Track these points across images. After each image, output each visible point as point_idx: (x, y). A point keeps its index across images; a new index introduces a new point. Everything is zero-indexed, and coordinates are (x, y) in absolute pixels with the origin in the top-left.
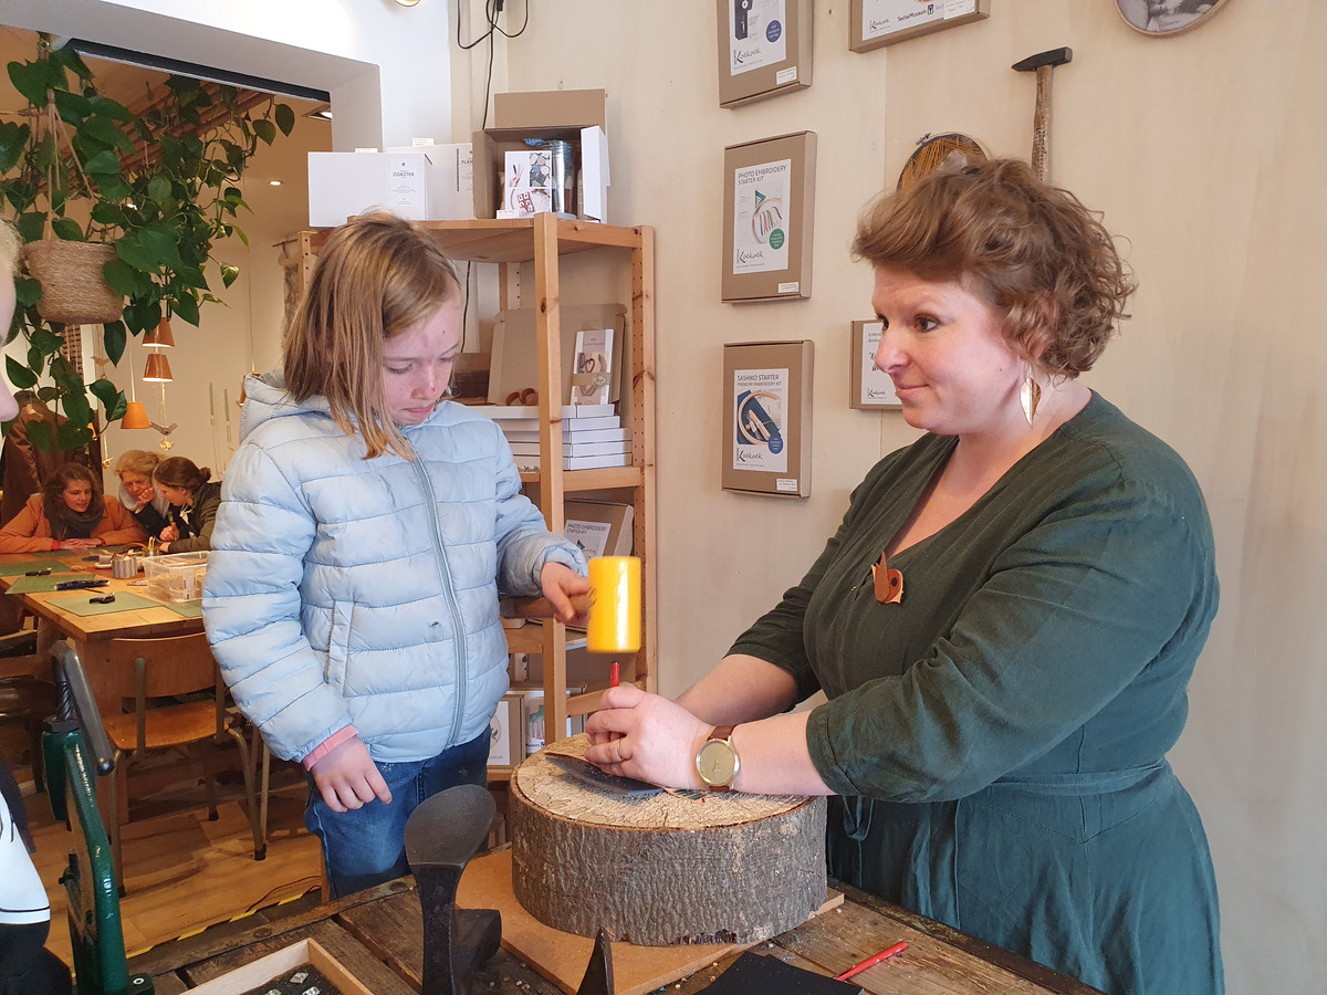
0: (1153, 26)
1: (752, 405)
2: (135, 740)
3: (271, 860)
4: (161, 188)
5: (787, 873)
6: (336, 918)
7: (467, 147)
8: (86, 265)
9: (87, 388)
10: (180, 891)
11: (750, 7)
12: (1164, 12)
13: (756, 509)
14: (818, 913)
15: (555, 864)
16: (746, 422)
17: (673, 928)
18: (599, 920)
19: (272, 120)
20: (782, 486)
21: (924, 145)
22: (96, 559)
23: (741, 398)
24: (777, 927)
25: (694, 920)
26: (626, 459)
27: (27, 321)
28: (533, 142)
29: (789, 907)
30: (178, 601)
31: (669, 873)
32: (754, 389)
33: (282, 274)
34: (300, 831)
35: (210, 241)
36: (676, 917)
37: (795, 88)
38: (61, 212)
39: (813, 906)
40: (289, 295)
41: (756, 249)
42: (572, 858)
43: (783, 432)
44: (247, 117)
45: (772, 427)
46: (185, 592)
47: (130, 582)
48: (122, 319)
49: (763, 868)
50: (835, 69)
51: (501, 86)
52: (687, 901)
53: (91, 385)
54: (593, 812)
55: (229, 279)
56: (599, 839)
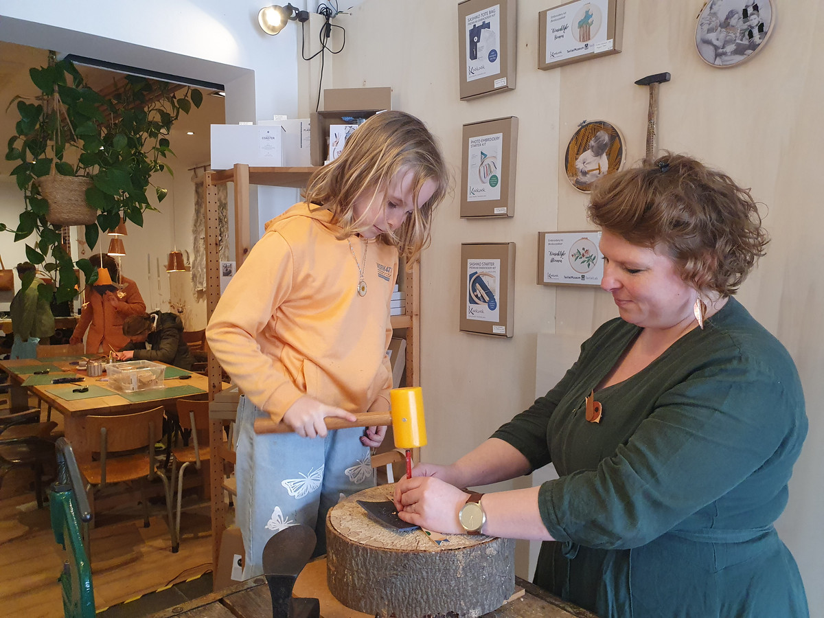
0: (718, 61)
1: (478, 280)
2: (100, 478)
3: (182, 552)
4: (121, 141)
5: (490, 577)
6: (221, 601)
7: (307, 122)
8: (76, 190)
9: (75, 264)
10: (125, 572)
11: (478, 41)
12: (725, 54)
13: (481, 344)
14: (509, 601)
15: (351, 570)
16: (474, 290)
17: (421, 610)
18: (378, 605)
19: (189, 99)
20: (496, 330)
21: (583, 127)
22: (77, 364)
23: (471, 276)
24: (483, 609)
25: (434, 605)
26: (402, 311)
27: (39, 224)
28: (347, 119)
29: (490, 598)
30: (127, 391)
31: (419, 577)
32: (479, 271)
33: (194, 188)
34: (200, 534)
35: (150, 173)
36: (423, 603)
37: (505, 90)
38: (60, 158)
39: (505, 596)
40: (198, 200)
41: (481, 186)
42: (362, 567)
43: (497, 297)
44: (174, 97)
45: (490, 294)
46: (132, 386)
47: (97, 378)
48: (96, 222)
49: (476, 574)
50: (529, 79)
51: (328, 84)
52: (430, 594)
53: (77, 262)
54: (375, 540)
55: (161, 197)
56: (378, 556)
